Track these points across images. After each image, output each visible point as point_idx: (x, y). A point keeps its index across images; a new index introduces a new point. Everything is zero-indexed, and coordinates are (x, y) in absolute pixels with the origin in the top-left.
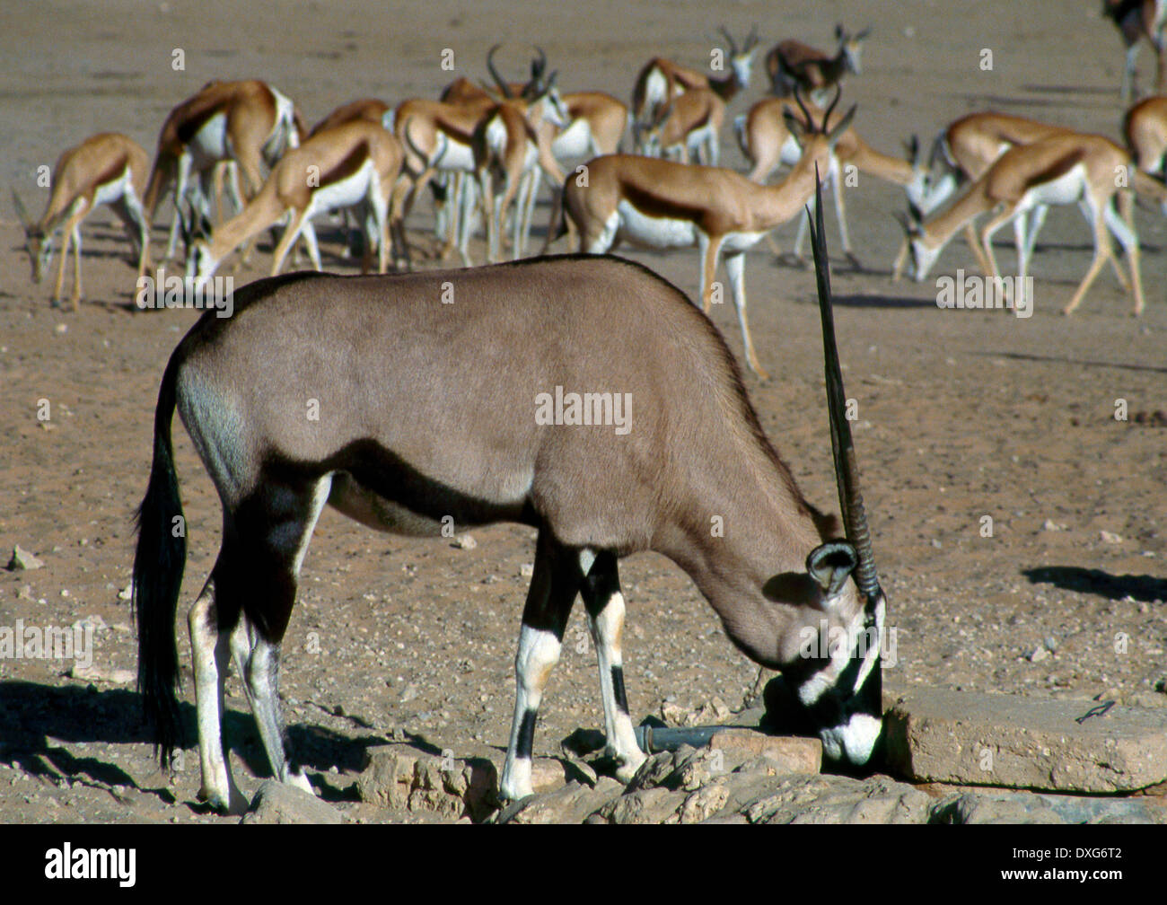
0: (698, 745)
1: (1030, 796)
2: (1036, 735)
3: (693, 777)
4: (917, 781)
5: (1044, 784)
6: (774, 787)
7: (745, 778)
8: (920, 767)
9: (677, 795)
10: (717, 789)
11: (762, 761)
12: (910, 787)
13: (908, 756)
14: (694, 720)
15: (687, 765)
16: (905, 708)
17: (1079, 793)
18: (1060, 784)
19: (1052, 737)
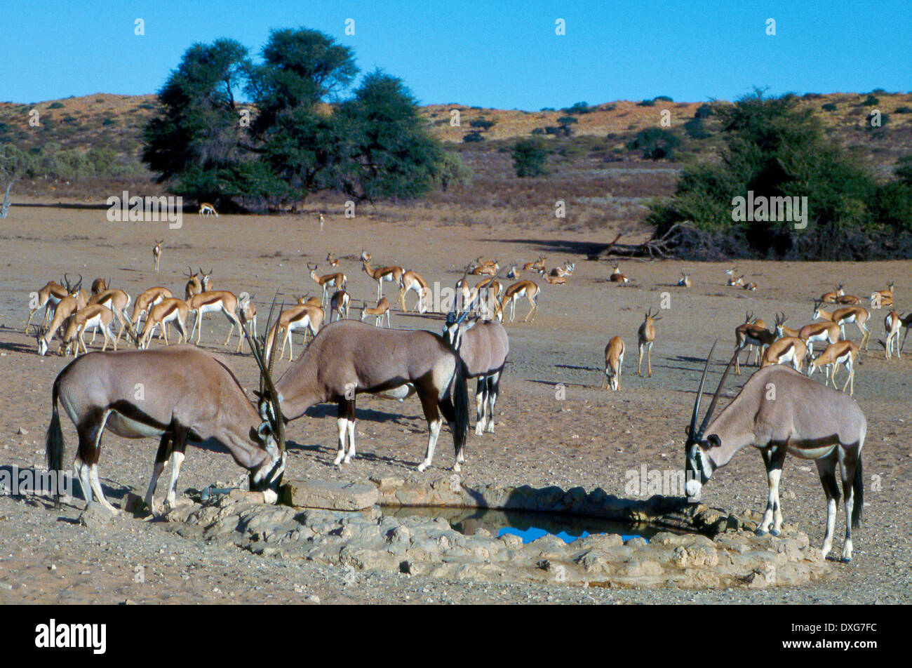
0: (225, 494)
1: (328, 511)
2: (330, 492)
3: (223, 503)
4: (293, 506)
5: (332, 507)
6: (248, 507)
7: (240, 504)
8: (294, 502)
9: (218, 509)
10: (230, 507)
11: (245, 499)
12: (290, 508)
13: (291, 499)
14: (226, 486)
15: (222, 500)
16: (290, 484)
17: (342, 510)
18: (337, 507)
19: (335, 493)
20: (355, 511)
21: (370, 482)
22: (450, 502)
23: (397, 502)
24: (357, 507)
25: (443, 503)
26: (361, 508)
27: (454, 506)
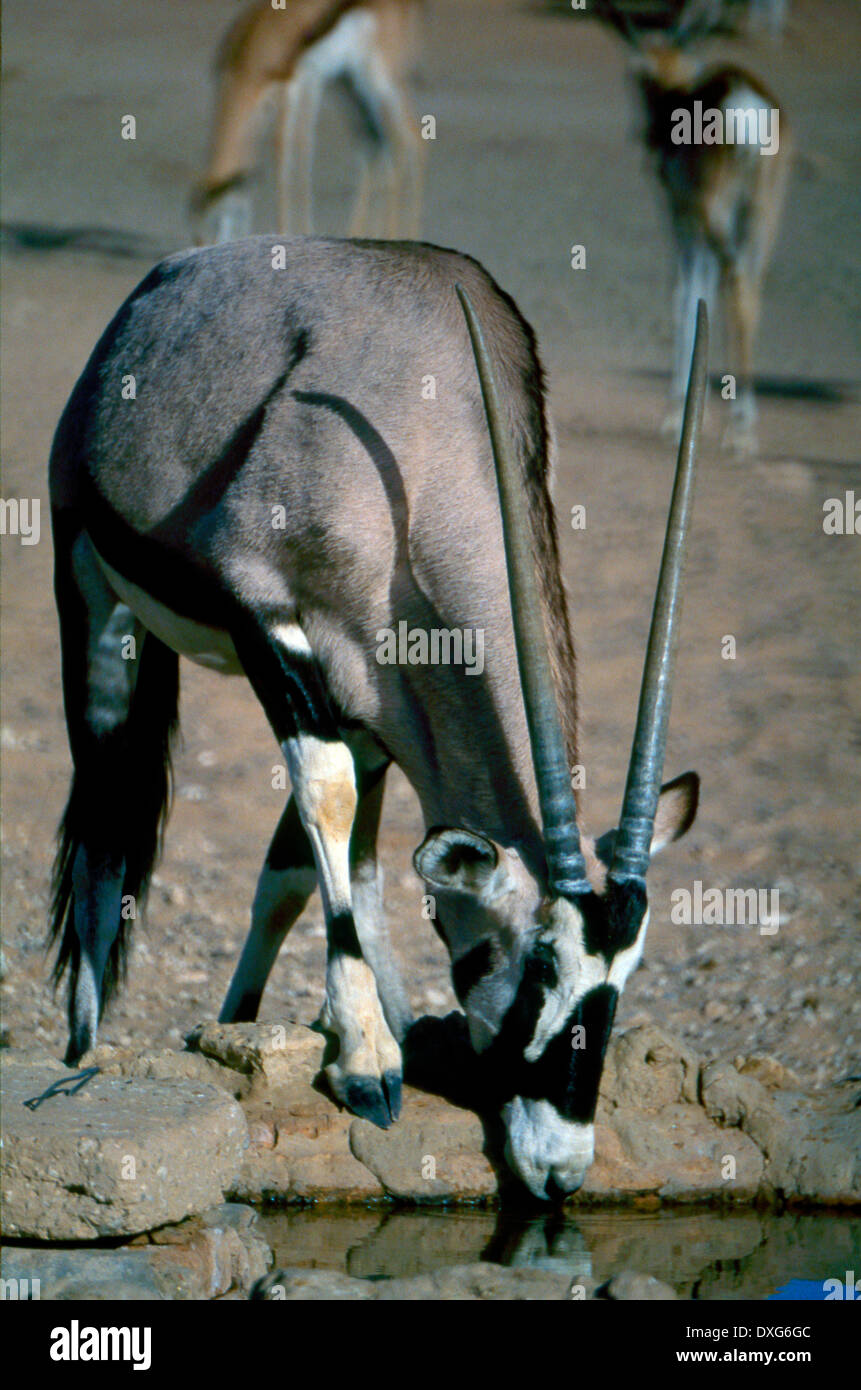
17: (29, 1241)
20: (109, 1242)
21: (194, 1064)
22: (688, 1179)
23: (362, 1180)
24: (114, 1220)
25: (643, 1180)
26: (140, 1223)
27: (717, 1203)
